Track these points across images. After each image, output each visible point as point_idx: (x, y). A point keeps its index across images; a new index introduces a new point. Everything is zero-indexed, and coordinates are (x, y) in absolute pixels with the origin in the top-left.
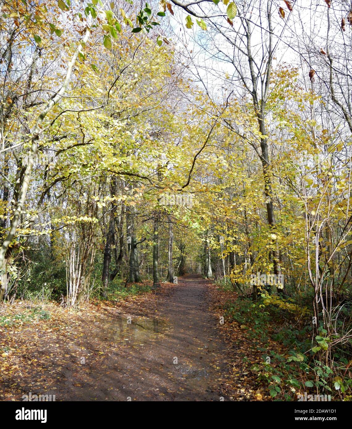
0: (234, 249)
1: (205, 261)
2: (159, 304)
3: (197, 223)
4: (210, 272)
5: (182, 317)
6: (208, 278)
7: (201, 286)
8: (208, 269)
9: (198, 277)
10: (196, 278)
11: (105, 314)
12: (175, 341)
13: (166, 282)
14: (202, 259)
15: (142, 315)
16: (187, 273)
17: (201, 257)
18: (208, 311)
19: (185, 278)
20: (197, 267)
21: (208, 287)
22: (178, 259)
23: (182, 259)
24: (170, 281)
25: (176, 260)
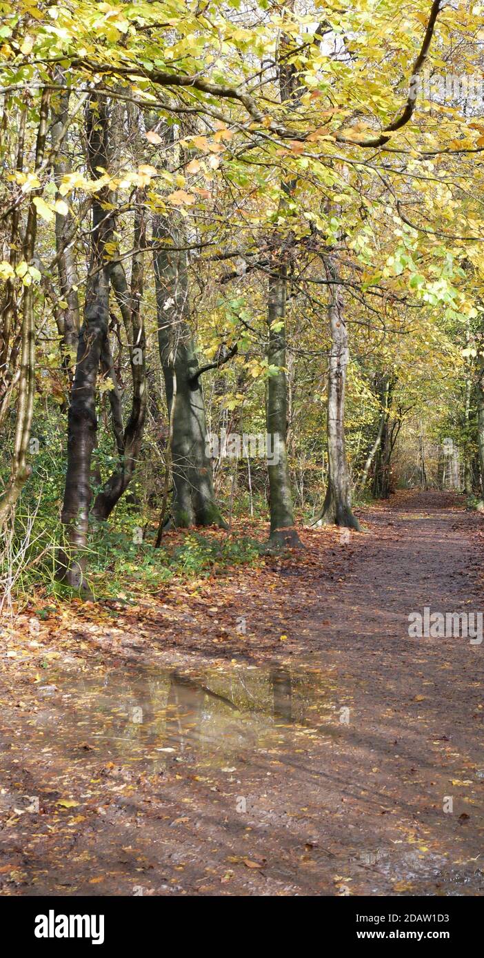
2: (296, 611)
3: (443, 283)
5: (388, 660)
7: (461, 539)
9: (447, 501)
10: (440, 505)
11: (78, 654)
13: (322, 525)
15: (225, 654)
16: (403, 487)
17: (461, 422)
19: (397, 507)
20: (443, 466)
22: (368, 430)
23: (383, 432)
24: (337, 521)
25: (358, 436)
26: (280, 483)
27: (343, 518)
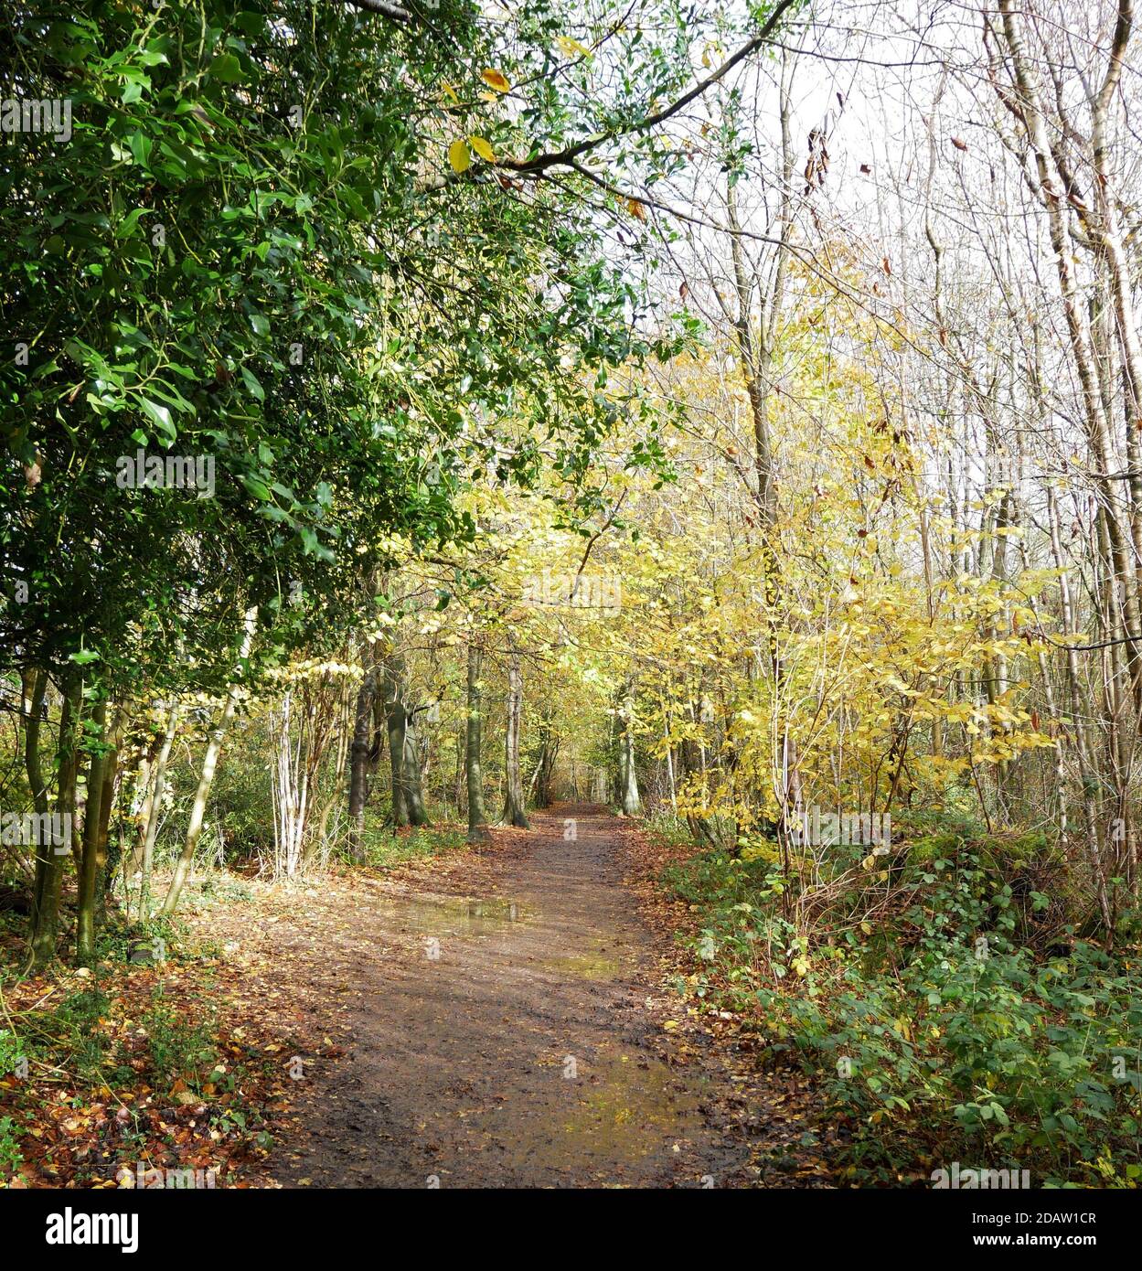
0: (688, 733)
1: (617, 760)
2: (497, 874)
3: (594, 670)
4: (633, 796)
5: (559, 896)
6: (625, 813)
7: (606, 835)
8: (626, 788)
9: (595, 810)
10: (589, 814)
11: (372, 894)
12: (549, 931)
13: (503, 825)
14: (610, 754)
15: (463, 895)
16: (559, 800)
17: (606, 749)
18: (621, 887)
19: (556, 814)
20: (591, 783)
21: (624, 838)
22: (534, 755)
23: (544, 756)
24: (513, 823)
25: (526, 758)
26: (476, 793)
27: (517, 821)
